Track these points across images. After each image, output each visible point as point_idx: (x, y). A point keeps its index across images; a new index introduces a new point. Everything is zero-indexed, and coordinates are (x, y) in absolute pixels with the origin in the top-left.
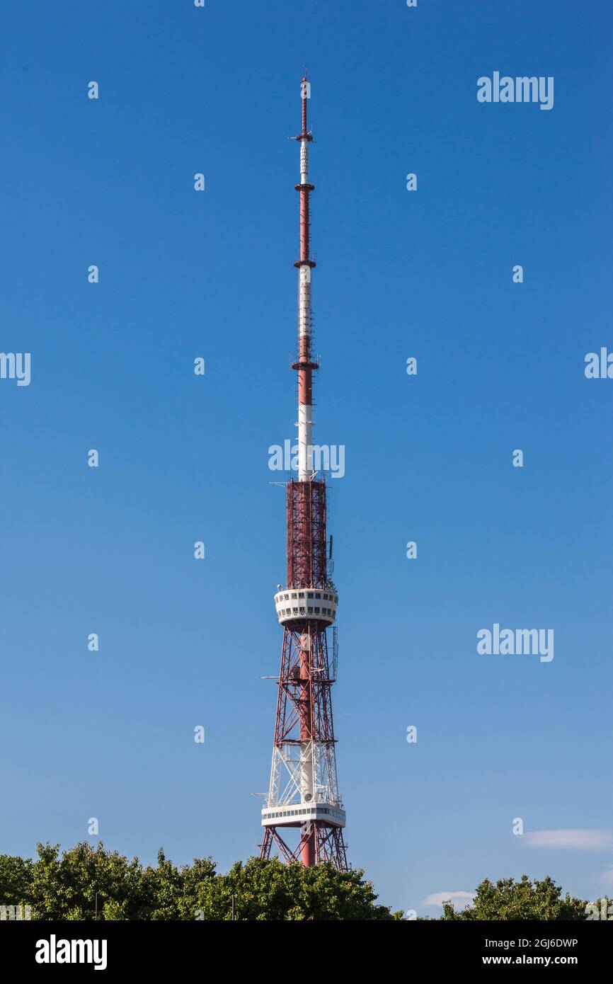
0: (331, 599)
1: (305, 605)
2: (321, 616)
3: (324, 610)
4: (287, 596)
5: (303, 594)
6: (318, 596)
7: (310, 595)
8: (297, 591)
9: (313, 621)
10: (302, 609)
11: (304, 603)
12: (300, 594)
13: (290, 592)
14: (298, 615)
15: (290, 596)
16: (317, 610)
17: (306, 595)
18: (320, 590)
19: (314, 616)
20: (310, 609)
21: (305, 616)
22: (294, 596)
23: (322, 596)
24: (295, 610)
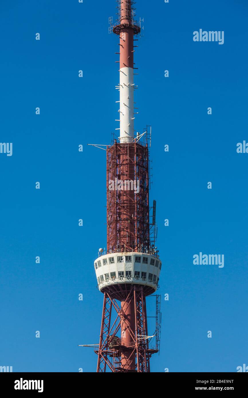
0: (157, 266)
1: (131, 269)
2: (147, 282)
3: (151, 275)
4: (112, 260)
5: (130, 257)
6: (145, 260)
7: (138, 259)
8: (123, 255)
9: (138, 286)
10: (128, 273)
11: (130, 267)
12: (126, 257)
13: (115, 255)
14: (124, 280)
15: (116, 260)
16: (144, 274)
17: (133, 259)
18: (146, 254)
19: (140, 281)
20: (137, 274)
21: (131, 280)
22: (120, 259)
23: (149, 261)
24: (121, 274)
